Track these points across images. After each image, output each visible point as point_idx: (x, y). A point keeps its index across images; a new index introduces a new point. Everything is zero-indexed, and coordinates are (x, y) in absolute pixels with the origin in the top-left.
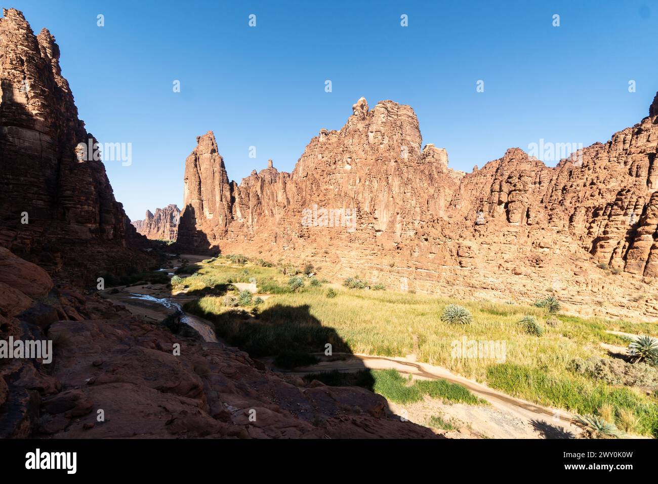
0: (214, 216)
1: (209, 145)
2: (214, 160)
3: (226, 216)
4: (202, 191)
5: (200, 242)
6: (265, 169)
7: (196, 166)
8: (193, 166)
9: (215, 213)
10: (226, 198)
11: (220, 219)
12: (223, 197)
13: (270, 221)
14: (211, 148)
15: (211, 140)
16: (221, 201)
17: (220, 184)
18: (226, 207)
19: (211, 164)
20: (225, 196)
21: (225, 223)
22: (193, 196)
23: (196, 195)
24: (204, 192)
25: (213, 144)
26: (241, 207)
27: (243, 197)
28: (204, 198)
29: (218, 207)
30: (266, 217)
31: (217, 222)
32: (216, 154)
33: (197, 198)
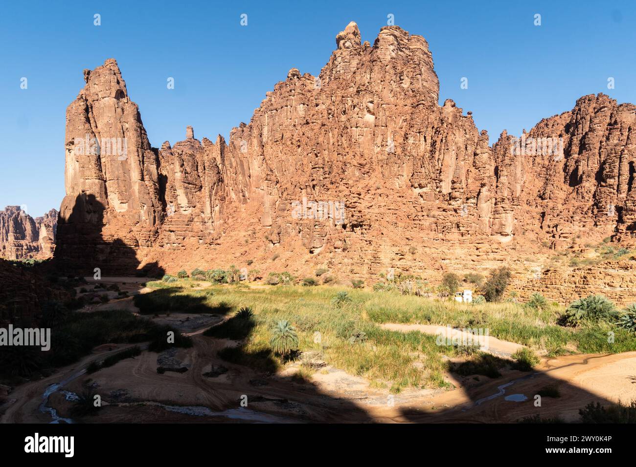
0: (129, 206)
1: (112, 84)
2: (123, 109)
3: (153, 206)
4: (103, 164)
5: (111, 253)
6: (183, 140)
7: (88, 120)
8: (83, 119)
9: (130, 202)
10: (151, 175)
11: (142, 212)
12: (145, 173)
13: (243, 210)
14: (115, 88)
15: (115, 74)
16: (143, 179)
17: (138, 151)
18: (152, 190)
19: (118, 117)
20: (148, 171)
21: (152, 217)
22: (87, 173)
23: (93, 171)
24: (108, 165)
25: (118, 83)
26: (186, 188)
27: (188, 170)
28: (108, 176)
29: (137, 191)
30: (233, 204)
31: (137, 216)
32: (125, 100)
33: (94, 175)
